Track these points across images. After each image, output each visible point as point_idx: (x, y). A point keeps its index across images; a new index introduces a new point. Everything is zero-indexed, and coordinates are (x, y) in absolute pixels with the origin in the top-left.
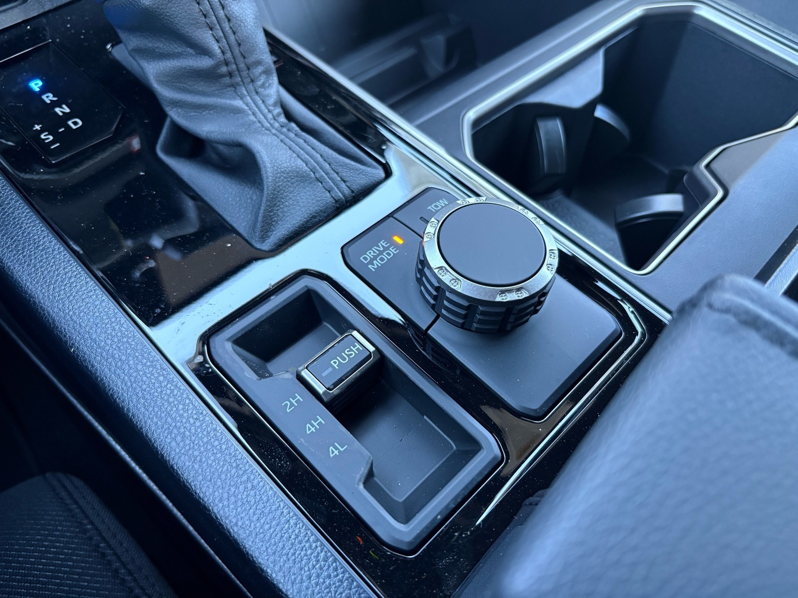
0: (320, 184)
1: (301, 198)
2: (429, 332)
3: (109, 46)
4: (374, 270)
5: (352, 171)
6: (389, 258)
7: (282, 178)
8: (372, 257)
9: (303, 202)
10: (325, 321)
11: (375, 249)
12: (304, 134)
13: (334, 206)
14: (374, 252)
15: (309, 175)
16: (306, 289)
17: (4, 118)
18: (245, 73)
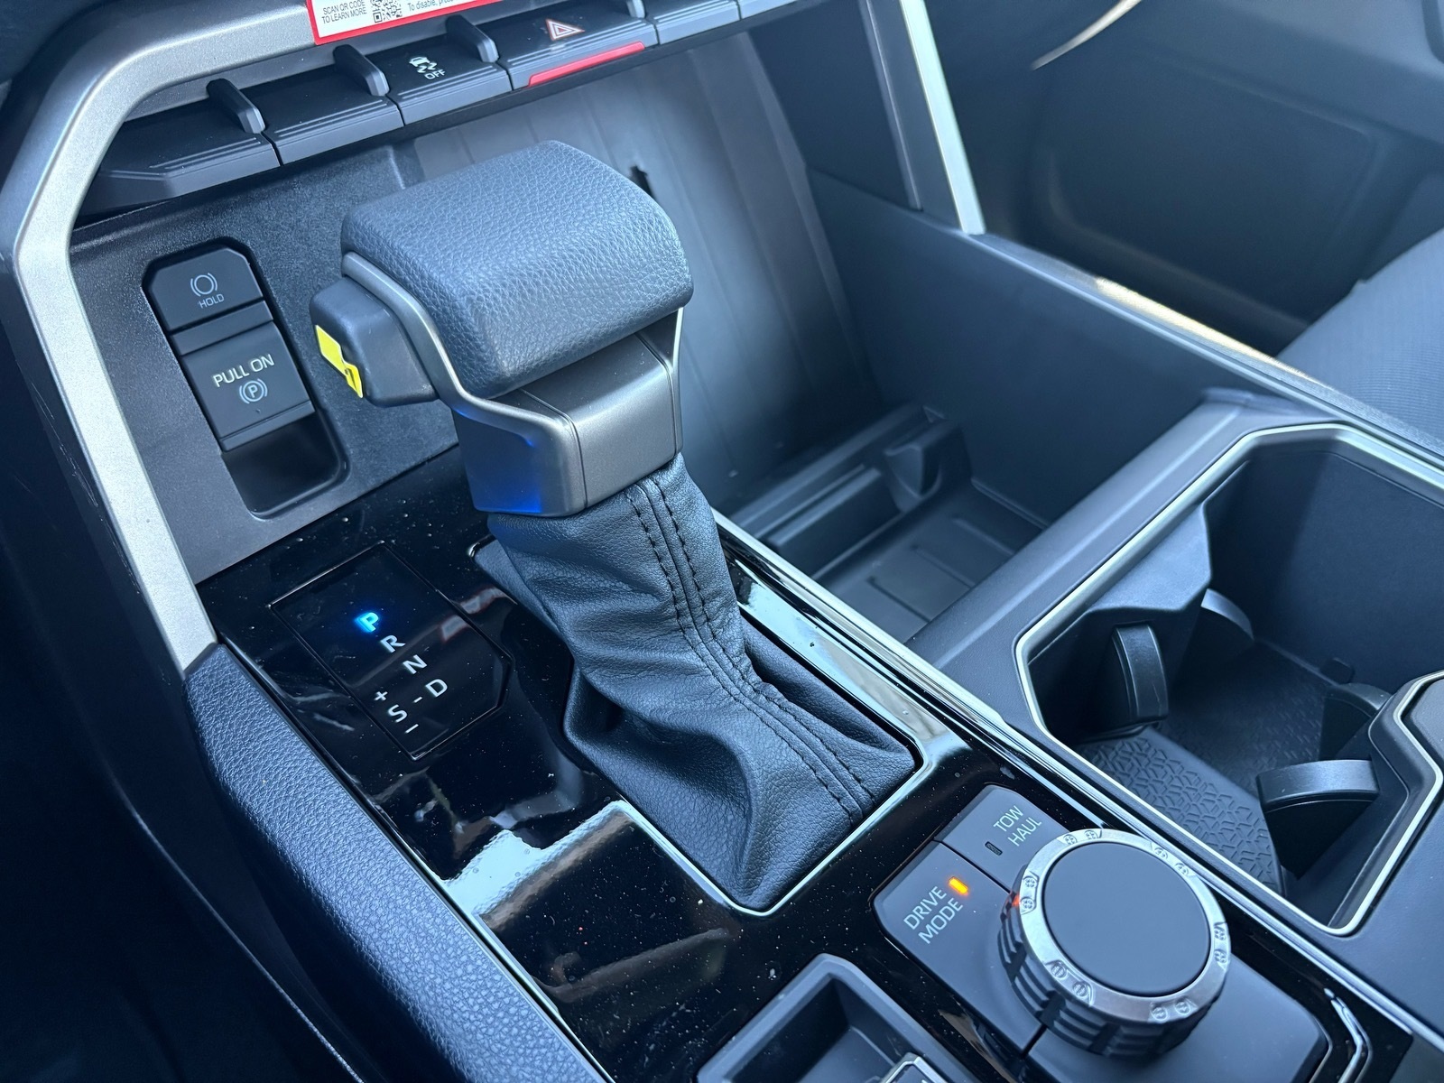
0: (824, 788)
1: (799, 815)
2: (1031, 1053)
3: (471, 551)
4: (928, 942)
5: (868, 763)
6: (949, 919)
7: (774, 787)
8: (923, 918)
9: (803, 822)
10: (855, 1026)
11: (924, 903)
12: (792, 705)
13: (846, 824)
14: (925, 910)
15: (808, 775)
16: (828, 980)
17: (331, 681)
18: (698, 611)
